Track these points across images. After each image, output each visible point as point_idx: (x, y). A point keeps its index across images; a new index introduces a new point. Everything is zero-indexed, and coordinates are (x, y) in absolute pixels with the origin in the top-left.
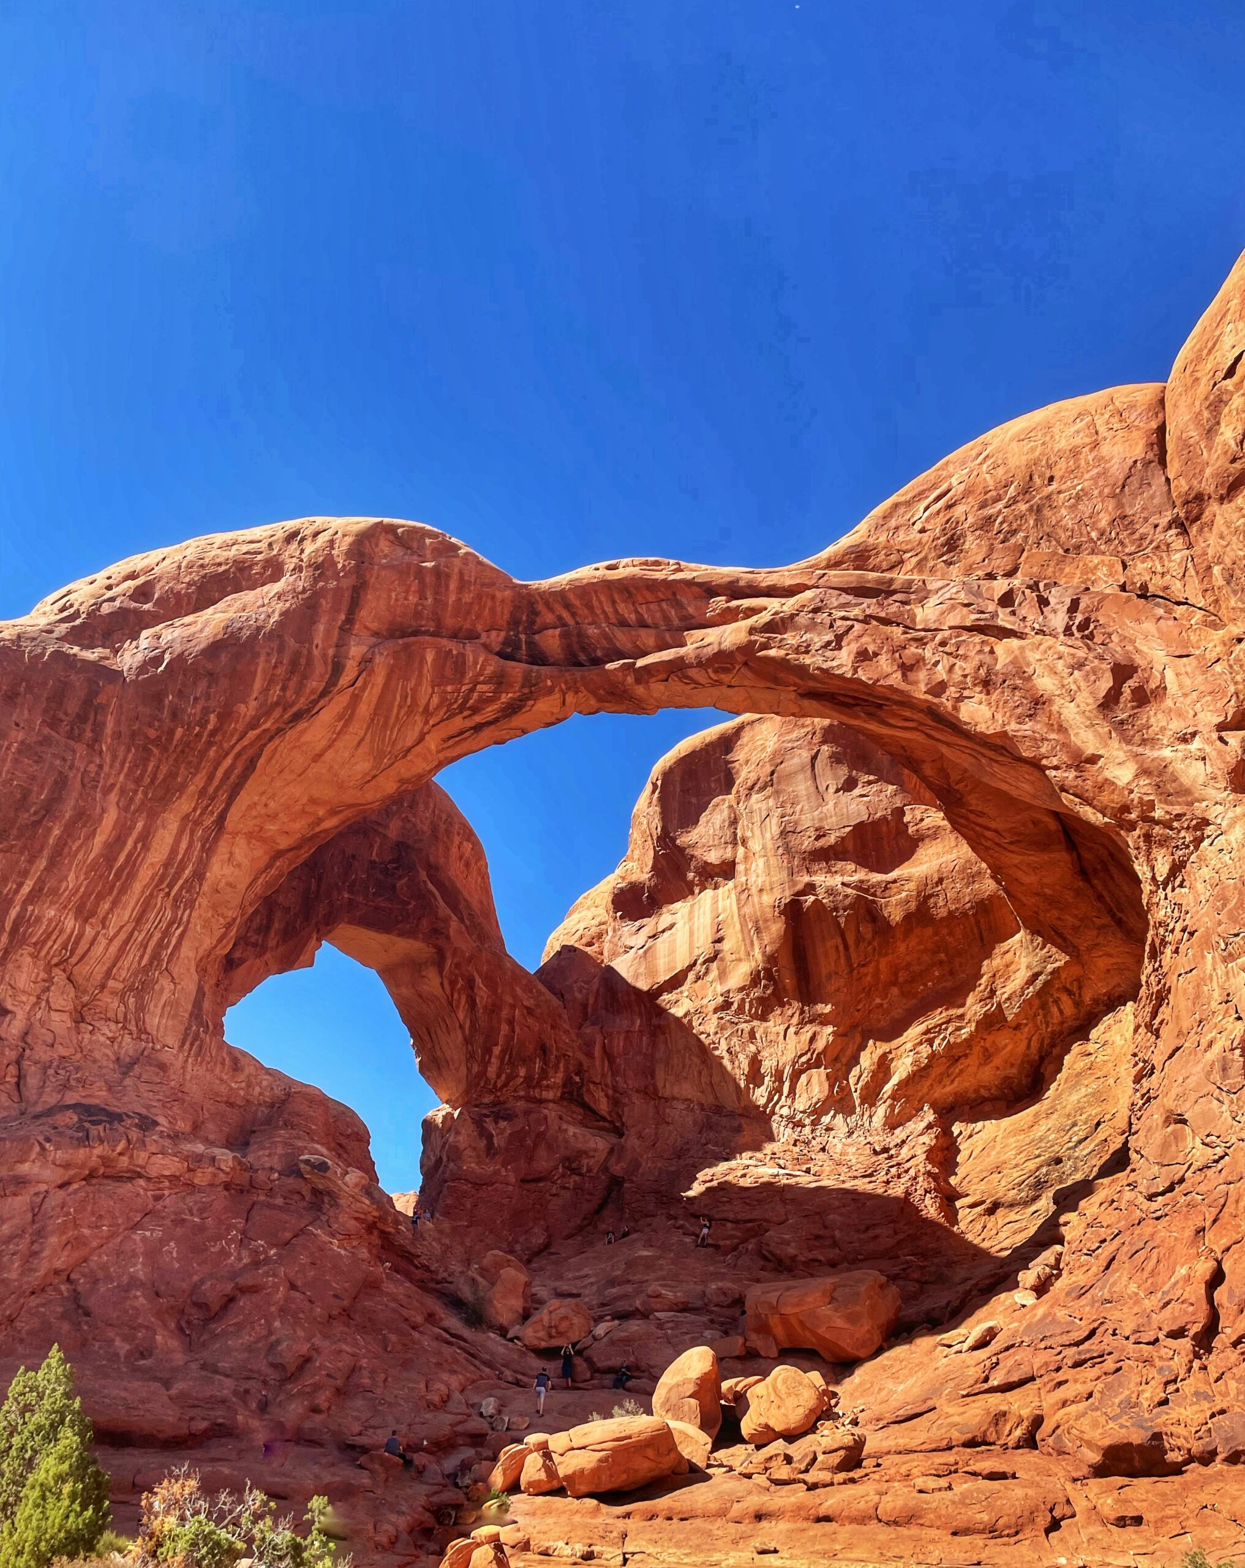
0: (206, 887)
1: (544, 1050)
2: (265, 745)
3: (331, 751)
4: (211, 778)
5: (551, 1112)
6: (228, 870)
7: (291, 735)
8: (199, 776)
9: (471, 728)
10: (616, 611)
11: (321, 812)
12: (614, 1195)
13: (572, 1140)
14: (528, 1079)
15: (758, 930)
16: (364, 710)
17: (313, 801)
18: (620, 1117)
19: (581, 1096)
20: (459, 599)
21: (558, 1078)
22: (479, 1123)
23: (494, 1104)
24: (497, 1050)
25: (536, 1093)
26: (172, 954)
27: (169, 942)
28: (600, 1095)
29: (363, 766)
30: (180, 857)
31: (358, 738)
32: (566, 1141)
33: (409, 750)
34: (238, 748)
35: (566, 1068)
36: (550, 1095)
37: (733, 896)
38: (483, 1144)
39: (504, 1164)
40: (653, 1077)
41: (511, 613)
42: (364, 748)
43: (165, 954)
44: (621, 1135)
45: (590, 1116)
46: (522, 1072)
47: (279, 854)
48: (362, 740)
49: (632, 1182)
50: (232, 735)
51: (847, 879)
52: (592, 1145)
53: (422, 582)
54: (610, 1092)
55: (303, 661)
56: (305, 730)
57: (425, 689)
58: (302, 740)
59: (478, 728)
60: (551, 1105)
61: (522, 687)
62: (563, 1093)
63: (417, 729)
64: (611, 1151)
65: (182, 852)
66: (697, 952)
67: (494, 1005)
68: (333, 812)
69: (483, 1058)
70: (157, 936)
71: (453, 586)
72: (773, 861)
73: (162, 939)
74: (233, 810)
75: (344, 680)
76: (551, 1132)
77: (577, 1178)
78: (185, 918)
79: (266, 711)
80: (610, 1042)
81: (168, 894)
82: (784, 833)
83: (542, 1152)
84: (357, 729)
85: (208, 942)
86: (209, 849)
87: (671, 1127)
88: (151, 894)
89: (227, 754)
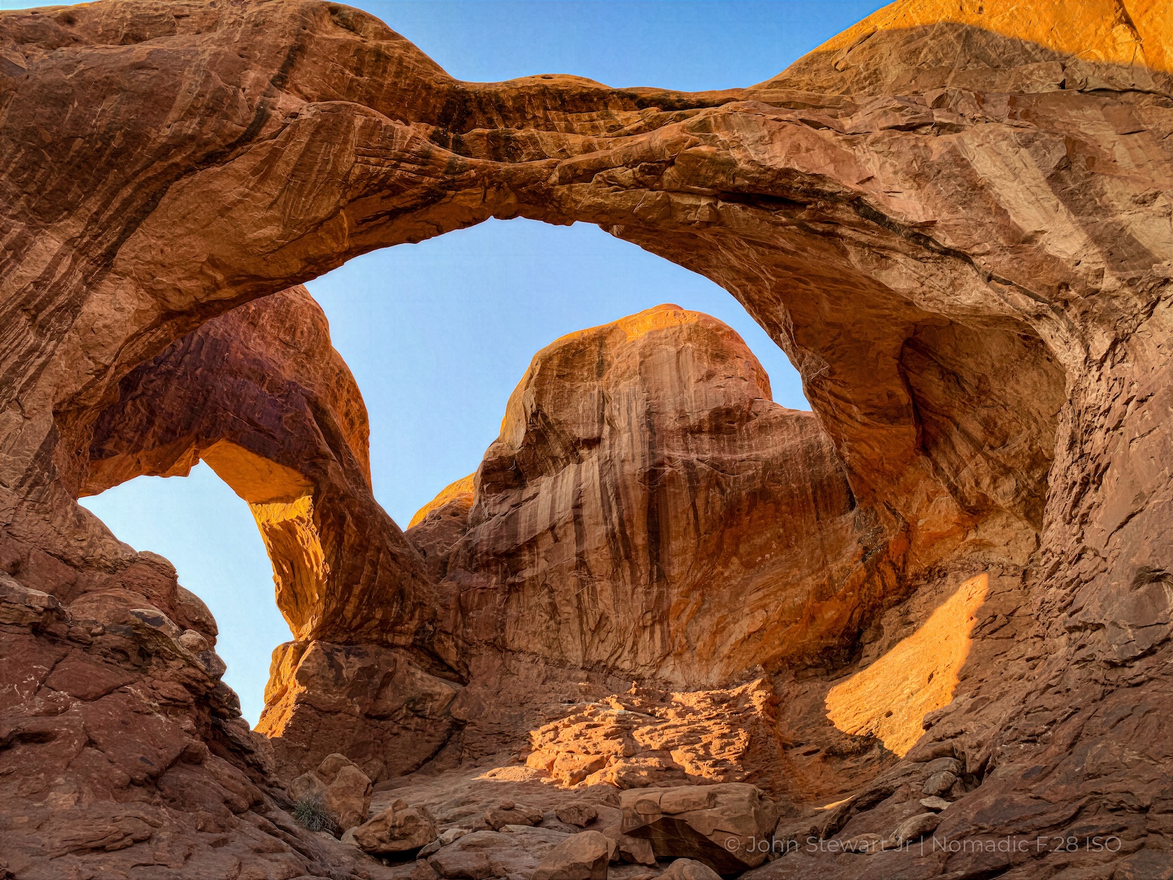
0: (78, 322)
1: (402, 594)
2: (170, 182)
3: (240, 206)
4: (105, 205)
5: (401, 657)
6: (107, 310)
7: (199, 176)
8: (93, 200)
9: (387, 213)
10: (547, 119)
11: (219, 277)
12: (454, 737)
13: (419, 683)
14: (383, 622)
15: (618, 497)
16: (281, 169)
17: (213, 262)
18: (467, 667)
19: (432, 644)
20: (395, 84)
21: (413, 625)
22: (330, 656)
23: (346, 643)
24: (357, 589)
25: (389, 638)
26: (27, 384)
27: (26, 370)
28: (449, 644)
29: (271, 231)
30: (55, 280)
31: (271, 200)
32: (412, 684)
33: (321, 223)
34: (142, 177)
35: (421, 616)
36: (402, 640)
37: (597, 468)
38: (331, 675)
39: (350, 696)
40: (503, 631)
41: (443, 109)
42: (275, 213)
43: (19, 383)
44: (465, 685)
45: (438, 666)
46: (379, 615)
47: (168, 315)
48: (275, 202)
49: (474, 724)
50: (137, 161)
51: (701, 456)
52: (437, 689)
53: (361, 61)
54: (460, 643)
55: (227, 102)
56: (216, 176)
57: (348, 159)
58: (212, 186)
59: (394, 214)
60: (402, 651)
61: (446, 173)
62: (415, 640)
63: (333, 200)
64: (455, 697)
65: (58, 276)
66: (556, 517)
67: (361, 545)
68: (233, 283)
69: (343, 593)
70: (15, 358)
71: (392, 68)
72: (636, 436)
73: (18, 364)
74: (124, 249)
75: (265, 132)
76: (399, 675)
77: (419, 720)
78: (50, 348)
79: (179, 142)
80: (467, 596)
81: (35, 317)
82: (649, 413)
83: (388, 692)
84: (273, 189)
85: (74, 387)
86: (91, 283)
87: (515, 678)
88: (13, 313)
89: (127, 182)
